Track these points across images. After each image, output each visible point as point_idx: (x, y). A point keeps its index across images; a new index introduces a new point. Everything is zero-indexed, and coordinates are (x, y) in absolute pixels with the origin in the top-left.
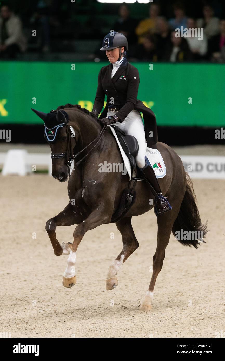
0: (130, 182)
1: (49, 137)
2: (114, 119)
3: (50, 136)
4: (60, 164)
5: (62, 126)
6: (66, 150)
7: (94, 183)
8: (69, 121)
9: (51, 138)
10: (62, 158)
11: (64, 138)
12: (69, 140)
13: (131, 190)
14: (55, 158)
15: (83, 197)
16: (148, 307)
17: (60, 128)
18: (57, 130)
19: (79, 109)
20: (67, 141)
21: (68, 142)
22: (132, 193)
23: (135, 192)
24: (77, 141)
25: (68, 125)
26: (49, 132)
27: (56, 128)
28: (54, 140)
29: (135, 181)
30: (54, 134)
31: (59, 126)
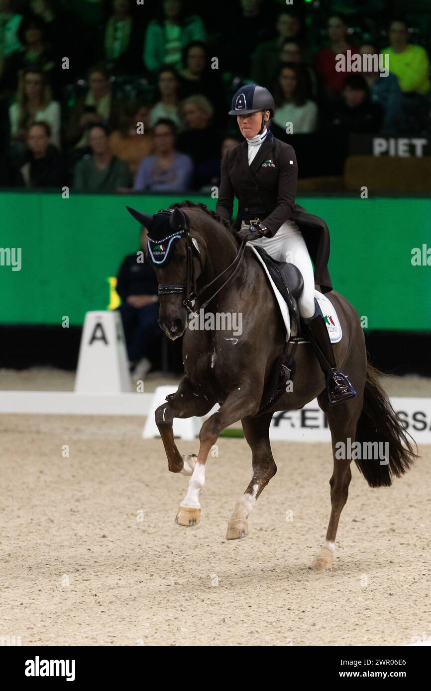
0: (286, 344)
1: (154, 256)
2: (260, 231)
3: (157, 254)
4: (173, 303)
5: (179, 237)
6: (186, 280)
7: (235, 344)
8: (191, 229)
9: (159, 258)
10: (177, 293)
11: (182, 257)
12: (191, 262)
13: (288, 358)
14: (165, 292)
15: (212, 366)
16: (326, 562)
17: (176, 240)
18: (172, 242)
19: (204, 210)
20: (187, 264)
21: (189, 265)
22: (290, 363)
23: (294, 362)
24: (203, 266)
25: (189, 234)
26: (156, 248)
27: (169, 239)
28: (164, 262)
29: (294, 343)
30: (164, 251)
31: (174, 236)
